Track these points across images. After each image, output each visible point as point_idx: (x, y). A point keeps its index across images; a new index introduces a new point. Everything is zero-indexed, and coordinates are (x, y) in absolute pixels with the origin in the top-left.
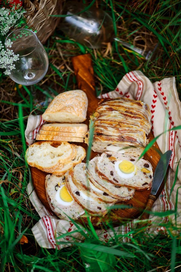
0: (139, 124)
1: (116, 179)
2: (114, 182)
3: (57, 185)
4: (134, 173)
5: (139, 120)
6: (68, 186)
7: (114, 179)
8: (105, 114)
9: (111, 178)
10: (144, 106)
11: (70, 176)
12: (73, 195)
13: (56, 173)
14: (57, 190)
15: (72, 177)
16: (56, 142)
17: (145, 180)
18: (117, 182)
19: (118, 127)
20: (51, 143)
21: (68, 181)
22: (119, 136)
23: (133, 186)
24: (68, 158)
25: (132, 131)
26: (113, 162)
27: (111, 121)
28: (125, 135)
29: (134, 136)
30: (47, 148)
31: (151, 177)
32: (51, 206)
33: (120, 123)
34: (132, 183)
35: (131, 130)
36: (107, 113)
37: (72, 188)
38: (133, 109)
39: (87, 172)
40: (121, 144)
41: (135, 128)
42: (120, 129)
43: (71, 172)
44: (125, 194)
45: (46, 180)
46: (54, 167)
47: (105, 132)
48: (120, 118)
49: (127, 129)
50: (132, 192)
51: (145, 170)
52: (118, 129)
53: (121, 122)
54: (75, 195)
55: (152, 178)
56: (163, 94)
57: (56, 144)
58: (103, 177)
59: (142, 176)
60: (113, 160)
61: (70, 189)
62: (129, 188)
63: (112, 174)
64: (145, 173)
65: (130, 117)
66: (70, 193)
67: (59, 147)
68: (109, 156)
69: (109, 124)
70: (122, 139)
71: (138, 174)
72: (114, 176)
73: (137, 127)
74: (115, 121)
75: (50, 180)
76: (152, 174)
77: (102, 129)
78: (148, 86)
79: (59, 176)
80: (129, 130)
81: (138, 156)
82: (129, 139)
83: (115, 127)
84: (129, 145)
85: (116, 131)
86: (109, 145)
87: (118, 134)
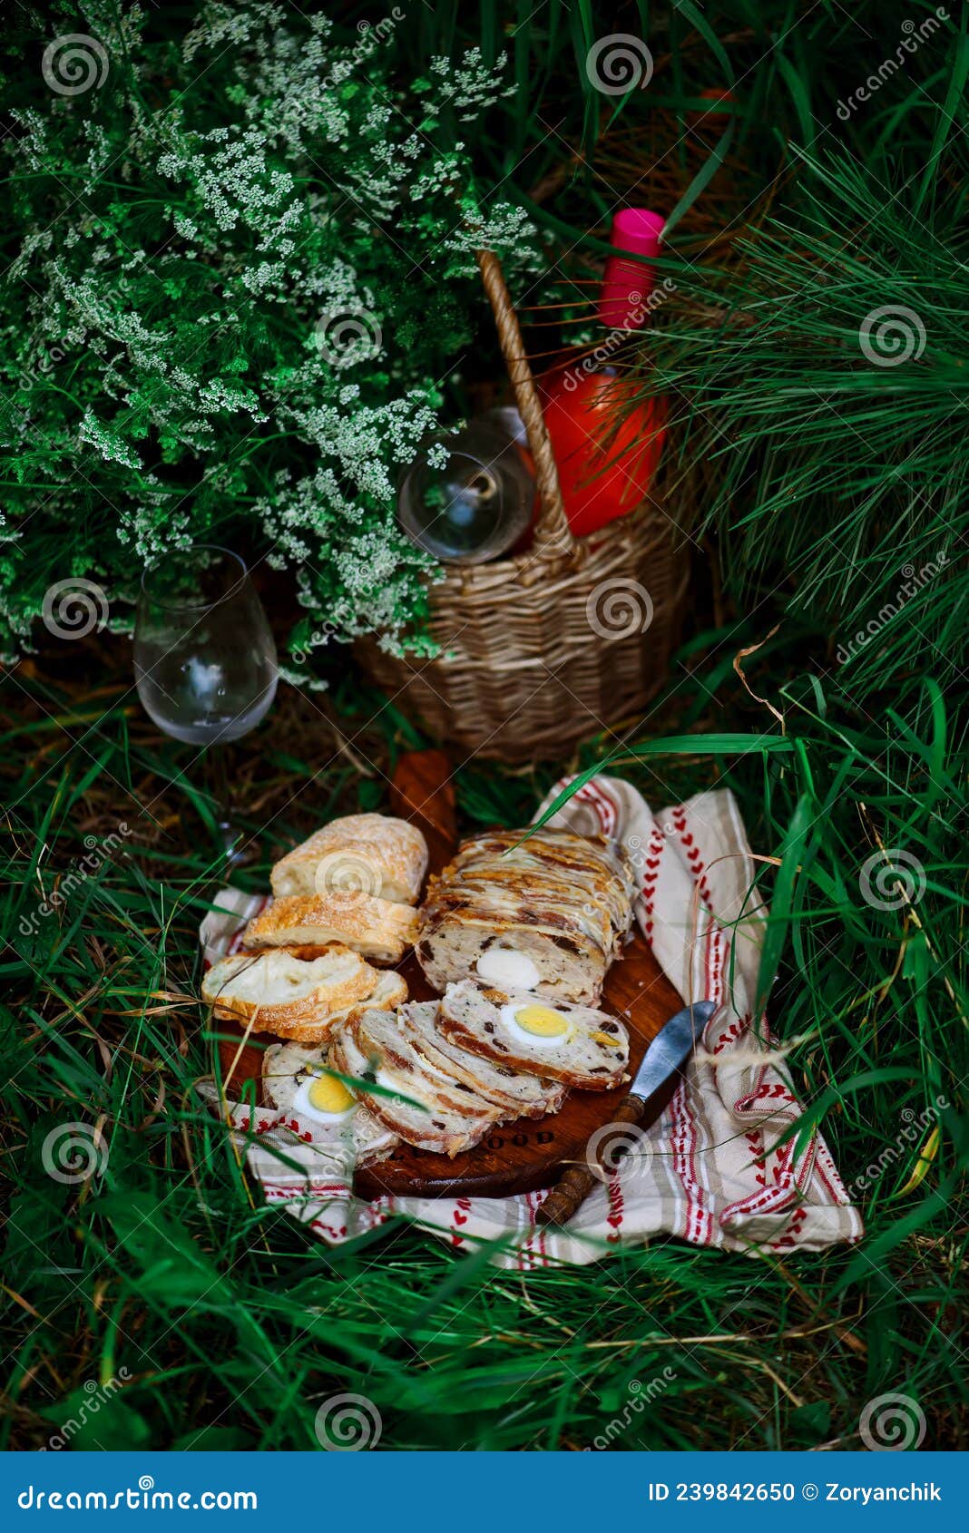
0: (591, 886)
1: (500, 1041)
2: (496, 1049)
3: (303, 1072)
4: (565, 1037)
5: (591, 875)
6: (340, 1057)
7: (495, 1042)
8: (482, 858)
9: (487, 1039)
10: (610, 847)
11: (350, 1031)
13: (302, 1031)
14: (299, 1084)
15: (356, 1031)
16: (309, 949)
17: (599, 1061)
18: (505, 1049)
19: (519, 885)
20: (296, 952)
21: (340, 1044)
22: (521, 911)
23: (558, 1068)
24: (348, 987)
25: (565, 901)
26: (498, 1005)
27: (498, 872)
28: (541, 908)
29: (573, 915)
30: (277, 966)
31: (620, 1057)
33: (526, 879)
34: (556, 1063)
35: (563, 899)
36: (488, 856)
37: (350, 1062)
38: (573, 849)
39: (406, 1023)
40: (526, 932)
41: (578, 894)
42: (525, 892)
43: (353, 1021)
44: (530, 1094)
45: (265, 1060)
46: (296, 1004)
47: (475, 896)
48: (529, 865)
49: (550, 893)
50: (557, 1091)
51: (602, 1036)
52: (519, 892)
53: (531, 877)
55: (627, 1061)
56: (688, 840)
57: (309, 953)
58: (458, 1033)
59: (591, 1049)
60: (498, 1000)
61: (346, 1064)
62: (544, 1074)
63: (489, 1028)
64: (601, 1045)
65: (564, 864)
67: (319, 961)
68: (482, 987)
69: (491, 879)
70: (528, 917)
71: (576, 1043)
72: (496, 1035)
73: (584, 893)
74: (511, 873)
75: (277, 1060)
76: (625, 1050)
77: (467, 892)
78: (636, 815)
79: (311, 1046)
80: (555, 897)
81: (583, 993)
82: (553, 919)
83: (510, 886)
84: (553, 938)
85: (512, 895)
86: (485, 946)
87: (519, 905)
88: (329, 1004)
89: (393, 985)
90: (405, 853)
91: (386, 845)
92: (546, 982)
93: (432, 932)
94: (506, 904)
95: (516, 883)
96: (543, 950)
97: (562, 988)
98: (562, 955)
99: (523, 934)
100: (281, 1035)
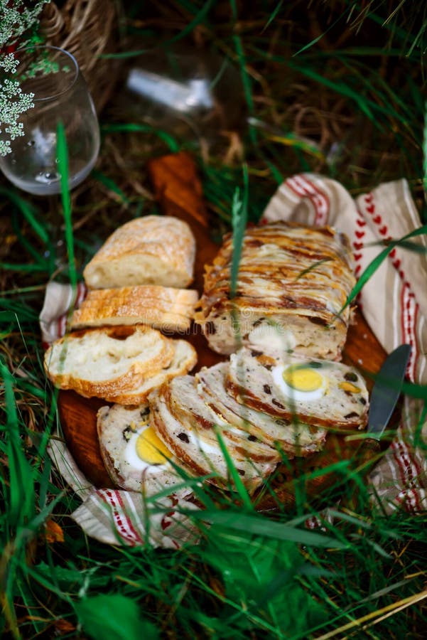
0: (330, 272)
1: (278, 400)
2: (275, 407)
3: (128, 429)
4: (322, 390)
5: (329, 263)
6: (158, 422)
7: (274, 401)
8: (245, 253)
9: (267, 400)
10: (337, 237)
11: (163, 399)
12: (171, 442)
13: (125, 398)
14: (127, 440)
15: (169, 400)
16: (121, 329)
17: (350, 407)
18: (282, 407)
19: (279, 276)
20: (110, 332)
21: (157, 411)
22: (283, 297)
23: (323, 418)
24: (155, 361)
25: (314, 287)
26: (269, 368)
27: (260, 266)
28: (297, 293)
29: (321, 297)
30: (98, 344)
31: (363, 401)
32: (114, 475)
33: (282, 270)
34: (320, 413)
35: (312, 285)
37: (168, 426)
38: (311, 241)
39: (204, 389)
40: (289, 314)
41: (321, 280)
42: (284, 282)
43: (164, 390)
44: (304, 439)
45: (99, 419)
46: (119, 380)
47: (246, 288)
48: (282, 258)
49: (301, 281)
50: (320, 435)
51: (349, 386)
52: (278, 282)
53: (286, 268)
54: (178, 441)
55: (368, 404)
56: (378, 220)
57: (121, 333)
58: (245, 396)
59: (343, 398)
60: (268, 363)
61: (165, 428)
62: (312, 422)
63: (267, 390)
64: (348, 393)
65: (307, 256)
66: (164, 437)
67: (130, 339)
68: (256, 354)
69: (256, 272)
70: (288, 302)
71: (331, 394)
72: (274, 396)
73: (325, 277)
74: (270, 266)
75: (108, 419)
76: (366, 395)
77: (239, 283)
78: (342, 203)
79: (132, 407)
80: (306, 284)
81: (330, 352)
82: (308, 303)
83: (271, 277)
84: (309, 318)
85: (274, 285)
86: (256, 324)
87: (280, 293)
88: (143, 375)
89: (185, 353)
90: (182, 248)
91: (169, 243)
92: (301, 346)
93: (216, 316)
94: (272, 293)
95: (277, 274)
96: (302, 326)
97: (315, 350)
98: (315, 328)
99: (286, 316)
100: (108, 400)
